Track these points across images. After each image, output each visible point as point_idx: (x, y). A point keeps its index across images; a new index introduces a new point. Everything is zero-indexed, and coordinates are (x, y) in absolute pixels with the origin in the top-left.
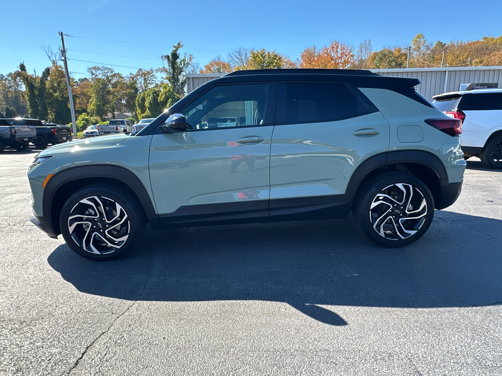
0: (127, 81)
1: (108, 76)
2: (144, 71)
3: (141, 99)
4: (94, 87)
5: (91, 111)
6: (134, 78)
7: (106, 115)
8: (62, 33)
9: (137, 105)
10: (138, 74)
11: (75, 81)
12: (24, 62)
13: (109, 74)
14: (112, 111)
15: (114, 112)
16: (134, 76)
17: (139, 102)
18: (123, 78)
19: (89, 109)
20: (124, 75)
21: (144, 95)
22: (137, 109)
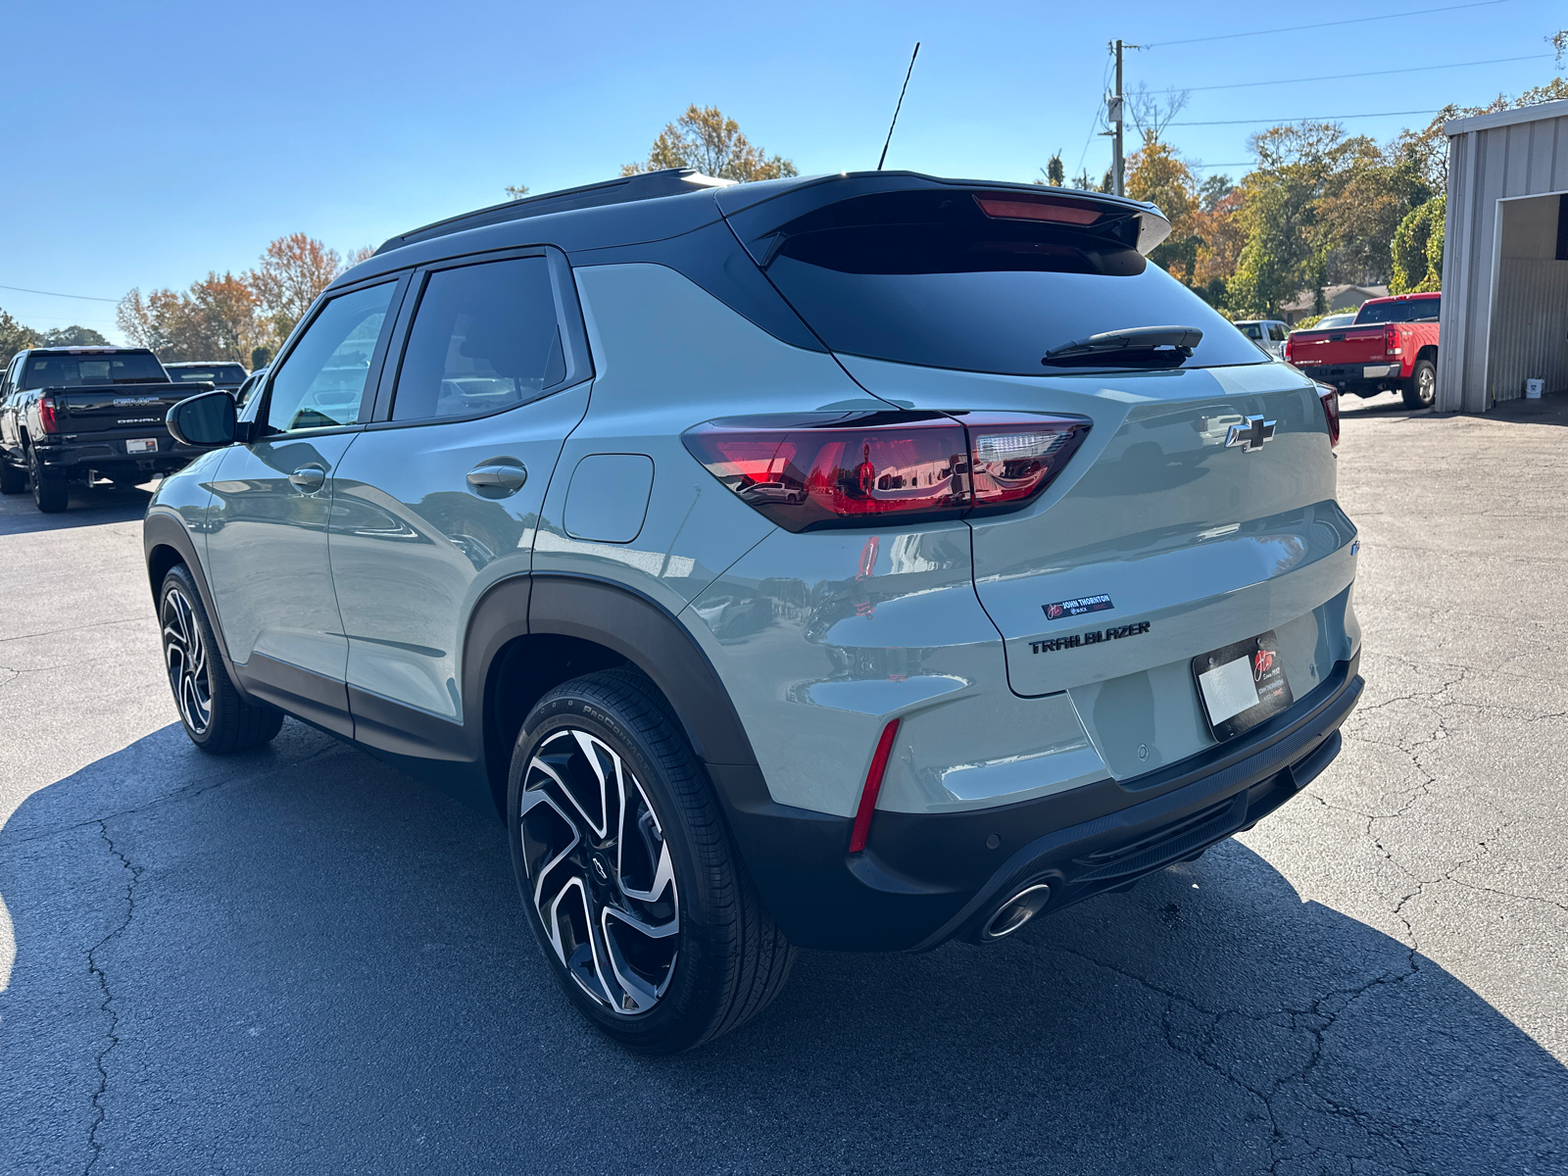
0: (1390, 161)
1: (1320, 154)
2: (1466, 111)
3: (1413, 230)
4: (1262, 202)
5: (1241, 290)
6: (1417, 149)
7: (1293, 298)
8: (1119, 43)
9: (1395, 256)
10: (1435, 128)
11: (1229, 185)
12: (1060, 151)
13: (1321, 148)
14: (1314, 282)
15: (1323, 288)
16: (1420, 139)
17: (1404, 242)
18: (1376, 154)
19: (1234, 283)
20: (1380, 144)
21: (1431, 212)
22: (1396, 269)
